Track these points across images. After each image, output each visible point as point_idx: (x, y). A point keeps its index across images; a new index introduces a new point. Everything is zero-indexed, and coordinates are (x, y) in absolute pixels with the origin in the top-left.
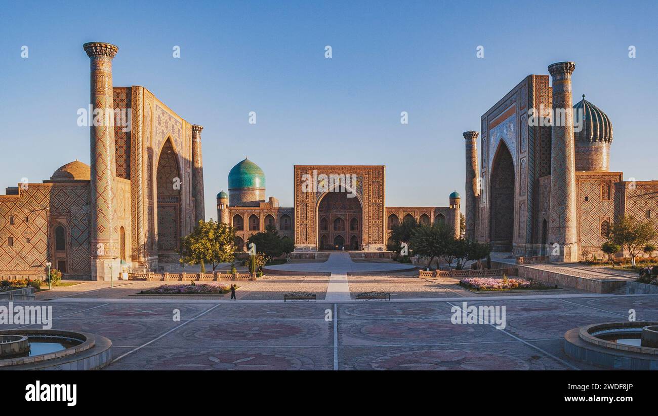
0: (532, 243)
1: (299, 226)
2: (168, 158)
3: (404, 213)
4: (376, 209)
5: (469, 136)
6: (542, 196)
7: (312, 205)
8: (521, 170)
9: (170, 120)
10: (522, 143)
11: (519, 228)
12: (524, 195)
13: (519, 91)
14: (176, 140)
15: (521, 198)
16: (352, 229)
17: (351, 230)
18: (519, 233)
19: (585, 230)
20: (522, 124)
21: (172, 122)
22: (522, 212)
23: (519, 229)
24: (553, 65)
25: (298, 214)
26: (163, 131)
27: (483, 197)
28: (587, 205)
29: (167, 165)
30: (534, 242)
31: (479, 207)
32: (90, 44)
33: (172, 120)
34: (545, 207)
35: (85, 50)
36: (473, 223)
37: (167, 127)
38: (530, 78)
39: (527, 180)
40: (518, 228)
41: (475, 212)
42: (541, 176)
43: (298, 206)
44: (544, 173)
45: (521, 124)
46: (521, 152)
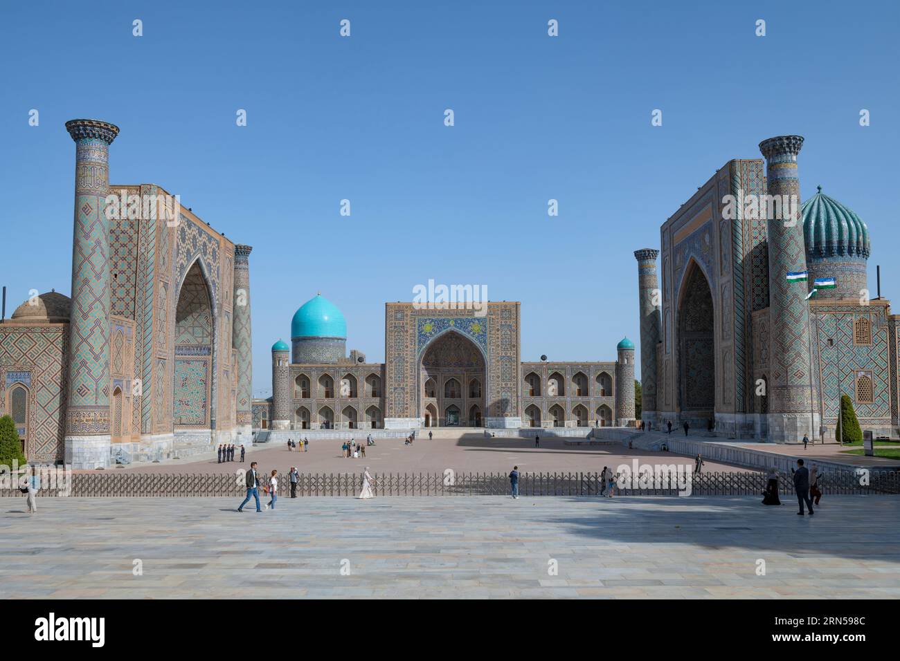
0: (744, 412)
1: (393, 390)
2: (197, 291)
3: (550, 371)
4: (506, 365)
5: (643, 256)
6: (758, 339)
7: (412, 361)
8: (722, 301)
9: (200, 236)
10: (724, 261)
11: (724, 389)
12: (729, 339)
13: (716, 185)
14: (209, 265)
15: (725, 344)
16: (473, 395)
17: (470, 397)
18: (724, 398)
19: (831, 392)
20: (723, 233)
21: (203, 239)
22: (727, 365)
23: (724, 391)
24: (767, 142)
25: (391, 374)
26: (188, 250)
27: (667, 345)
28: (831, 353)
29: (195, 301)
30: (748, 411)
31: (662, 360)
32: (75, 121)
33: (203, 236)
34: (764, 357)
35: (68, 130)
36: (653, 385)
37: (195, 246)
38: (732, 163)
39: (733, 317)
40: (722, 390)
41: (656, 368)
42: (754, 309)
43: (391, 362)
44: (760, 305)
45: (720, 232)
46: (722, 274)
